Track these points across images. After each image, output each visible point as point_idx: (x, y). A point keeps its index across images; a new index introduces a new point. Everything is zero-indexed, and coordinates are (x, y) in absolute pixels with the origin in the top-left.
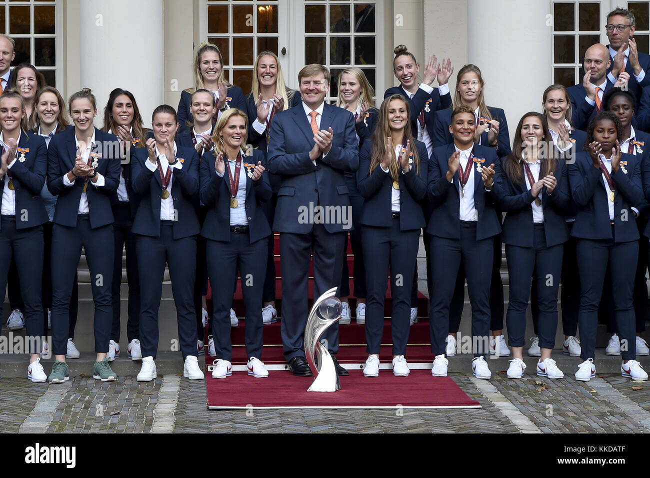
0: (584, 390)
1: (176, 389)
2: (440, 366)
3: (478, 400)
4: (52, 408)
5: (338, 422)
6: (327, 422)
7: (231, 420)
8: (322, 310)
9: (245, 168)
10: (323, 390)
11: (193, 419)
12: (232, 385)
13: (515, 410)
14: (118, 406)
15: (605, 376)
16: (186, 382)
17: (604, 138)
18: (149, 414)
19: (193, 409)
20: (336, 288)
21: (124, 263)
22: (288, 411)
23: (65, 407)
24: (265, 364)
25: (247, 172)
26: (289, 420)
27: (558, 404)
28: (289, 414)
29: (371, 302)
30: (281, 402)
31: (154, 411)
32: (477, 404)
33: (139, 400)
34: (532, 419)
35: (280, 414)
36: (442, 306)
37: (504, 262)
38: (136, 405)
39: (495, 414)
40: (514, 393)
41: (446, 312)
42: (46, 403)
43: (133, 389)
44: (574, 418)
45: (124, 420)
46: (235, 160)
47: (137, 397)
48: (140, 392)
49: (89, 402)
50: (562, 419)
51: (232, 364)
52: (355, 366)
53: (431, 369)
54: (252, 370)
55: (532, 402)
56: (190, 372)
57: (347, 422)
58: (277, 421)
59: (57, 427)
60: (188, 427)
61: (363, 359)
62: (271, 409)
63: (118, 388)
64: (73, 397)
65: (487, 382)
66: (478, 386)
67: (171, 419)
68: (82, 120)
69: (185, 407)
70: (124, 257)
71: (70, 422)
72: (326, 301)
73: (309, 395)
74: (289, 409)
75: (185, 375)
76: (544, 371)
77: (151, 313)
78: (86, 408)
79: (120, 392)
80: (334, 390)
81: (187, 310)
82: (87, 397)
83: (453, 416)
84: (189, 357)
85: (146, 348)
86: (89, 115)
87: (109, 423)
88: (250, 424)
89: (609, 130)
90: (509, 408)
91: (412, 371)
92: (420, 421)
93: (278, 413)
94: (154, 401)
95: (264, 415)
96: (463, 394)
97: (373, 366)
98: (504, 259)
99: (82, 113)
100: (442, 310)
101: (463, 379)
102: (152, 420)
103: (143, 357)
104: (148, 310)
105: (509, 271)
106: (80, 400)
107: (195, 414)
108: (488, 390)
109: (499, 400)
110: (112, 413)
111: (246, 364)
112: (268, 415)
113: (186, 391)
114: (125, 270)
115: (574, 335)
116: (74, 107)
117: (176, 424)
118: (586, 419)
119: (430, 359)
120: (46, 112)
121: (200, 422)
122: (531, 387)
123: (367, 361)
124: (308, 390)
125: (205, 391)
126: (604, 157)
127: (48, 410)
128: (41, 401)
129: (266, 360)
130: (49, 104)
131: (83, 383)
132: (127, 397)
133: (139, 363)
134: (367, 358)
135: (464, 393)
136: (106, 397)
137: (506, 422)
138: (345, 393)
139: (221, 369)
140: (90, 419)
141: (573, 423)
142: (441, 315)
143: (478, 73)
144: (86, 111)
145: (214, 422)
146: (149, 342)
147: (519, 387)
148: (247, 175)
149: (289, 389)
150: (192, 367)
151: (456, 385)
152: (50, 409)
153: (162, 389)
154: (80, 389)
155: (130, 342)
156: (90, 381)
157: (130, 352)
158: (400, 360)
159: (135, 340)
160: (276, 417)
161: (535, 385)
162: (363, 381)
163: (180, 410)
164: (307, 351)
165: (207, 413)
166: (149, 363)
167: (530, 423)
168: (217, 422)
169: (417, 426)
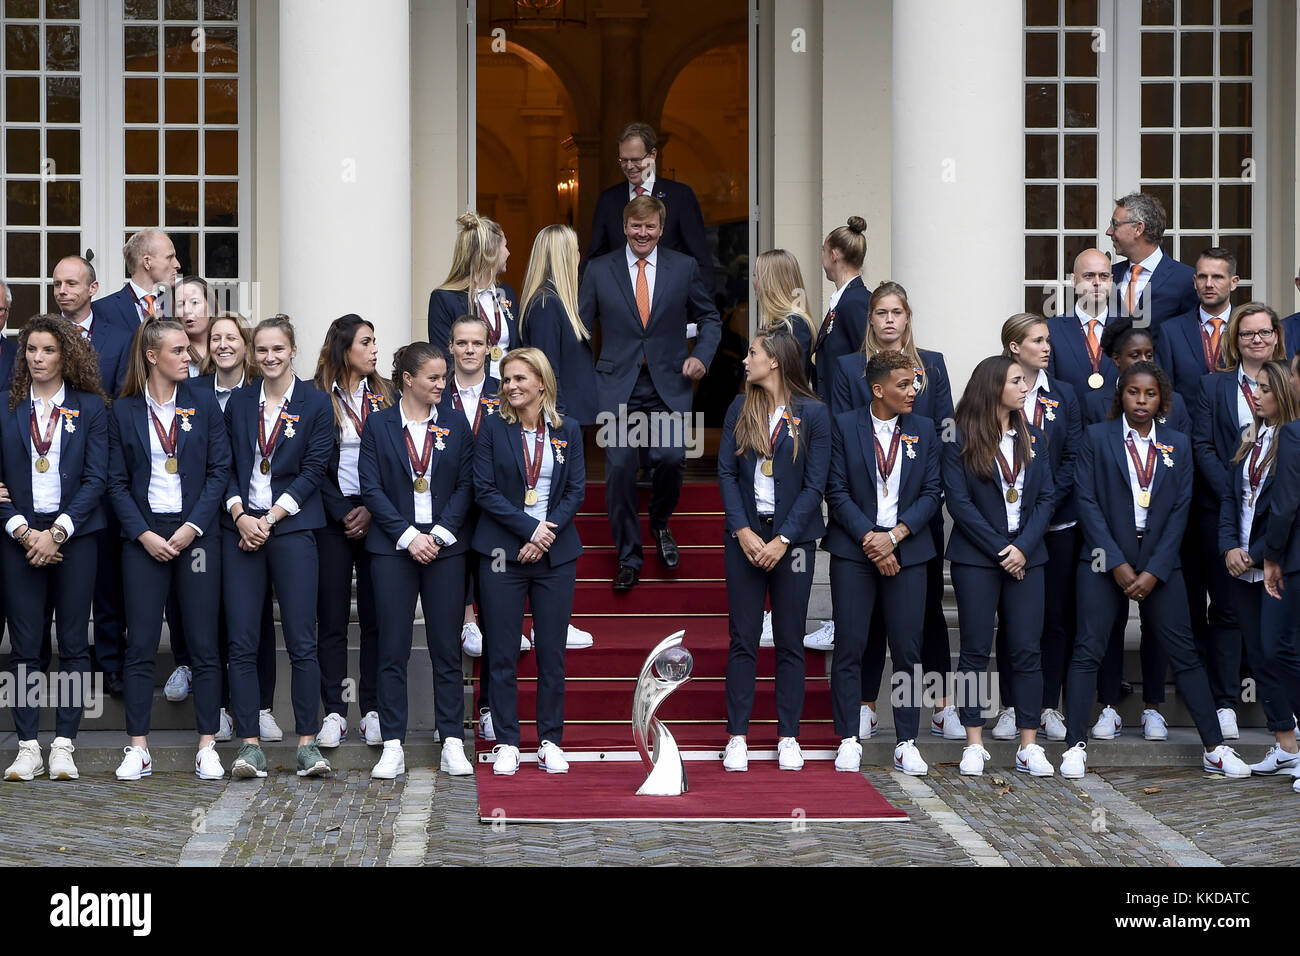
0: (1069, 793)
1: (429, 790)
2: (849, 755)
3: (903, 808)
4: (233, 821)
5: (686, 842)
6: (667, 842)
7: (516, 840)
8: (660, 668)
9: (553, 445)
10: (661, 792)
11: (457, 838)
12: (517, 785)
13: (962, 824)
14: (338, 817)
15: (1102, 770)
16: (445, 779)
17: (1139, 403)
18: (387, 830)
19: (455, 823)
20: (682, 632)
21: (354, 591)
22: (607, 826)
23: (253, 818)
24: (565, 751)
25: (555, 454)
26: (608, 839)
27: (1029, 815)
28: (609, 831)
29: (737, 653)
30: (596, 811)
31: (394, 826)
32: (903, 814)
33: (369, 808)
34: (989, 839)
35: (594, 830)
36: (849, 661)
37: (948, 593)
38: (365, 816)
39: (931, 831)
40: (960, 798)
41: (857, 670)
42: (223, 812)
43: (361, 790)
44: (1053, 836)
45: (346, 840)
46: (535, 430)
47: (367, 803)
48: (373, 795)
49: (291, 811)
50: (1037, 839)
51: (521, 752)
52: (711, 756)
53: (834, 760)
54: (543, 760)
55: (988, 811)
56: (451, 763)
57: (699, 843)
58: (589, 842)
59: (241, 851)
60: (449, 850)
61: (721, 744)
62: (580, 823)
63: (337, 788)
64: (265, 802)
65: (918, 780)
66: (904, 786)
67: (421, 838)
68: (271, 363)
69: (444, 820)
70: (354, 581)
71: (261, 843)
72: (668, 652)
73: (640, 799)
74: (608, 822)
75: (443, 768)
76: (1025, 763)
77: (397, 672)
78: (287, 819)
79: (339, 795)
80: (679, 793)
81: (448, 664)
82: (288, 803)
83: (866, 833)
84: (449, 740)
85: (388, 725)
86: (282, 355)
87: (324, 844)
88: (547, 846)
89: (1147, 392)
90: (953, 821)
91: (808, 764)
92: (814, 842)
93: (589, 829)
94: (394, 809)
95: (568, 832)
96: (881, 800)
97: (738, 755)
98: (948, 588)
99: (270, 351)
100: (851, 668)
101: (880, 775)
102: (391, 839)
103: (384, 741)
104: (393, 667)
105: (958, 607)
106: (277, 808)
107: (458, 829)
108: (920, 793)
109: (937, 808)
110: (328, 828)
111: (536, 751)
112: (574, 832)
113: (445, 793)
114: (356, 601)
115: (1054, 707)
116: (258, 342)
117: (431, 846)
118: (1072, 839)
119: (834, 744)
120: (220, 351)
121: (467, 843)
122: (986, 788)
123: (728, 747)
124: (637, 793)
125: (475, 794)
126: (1137, 434)
127: (226, 822)
128: (214, 809)
129: (566, 745)
130: (223, 338)
131: (281, 780)
132: (351, 803)
133: (378, 750)
134: (726, 743)
135: (882, 797)
136: (317, 803)
137: (948, 843)
138: (696, 797)
139: (506, 759)
140: (293, 838)
141: (1053, 845)
142: (849, 674)
143: (903, 296)
144: (277, 348)
145: (490, 843)
146: (394, 718)
147: (969, 789)
148: (555, 458)
149: (609, 790)
150: (455, 755)
151: (869, 785)
152: (230, 822)
153: (407, 790)
154: (276, 791)
155: (364, 715)
156: (292, 778)
157: (364, 732)
158: (789, 745)
159: (373, 713)
160: (587, 835)
161: (993, 784)
162: (723, 779)
163: (435, 825)
164: (637, 731)
165: (478, 829)
166: (393, 751)
167: (986, 845)
168: (494, 842)
169: (809, 849)
